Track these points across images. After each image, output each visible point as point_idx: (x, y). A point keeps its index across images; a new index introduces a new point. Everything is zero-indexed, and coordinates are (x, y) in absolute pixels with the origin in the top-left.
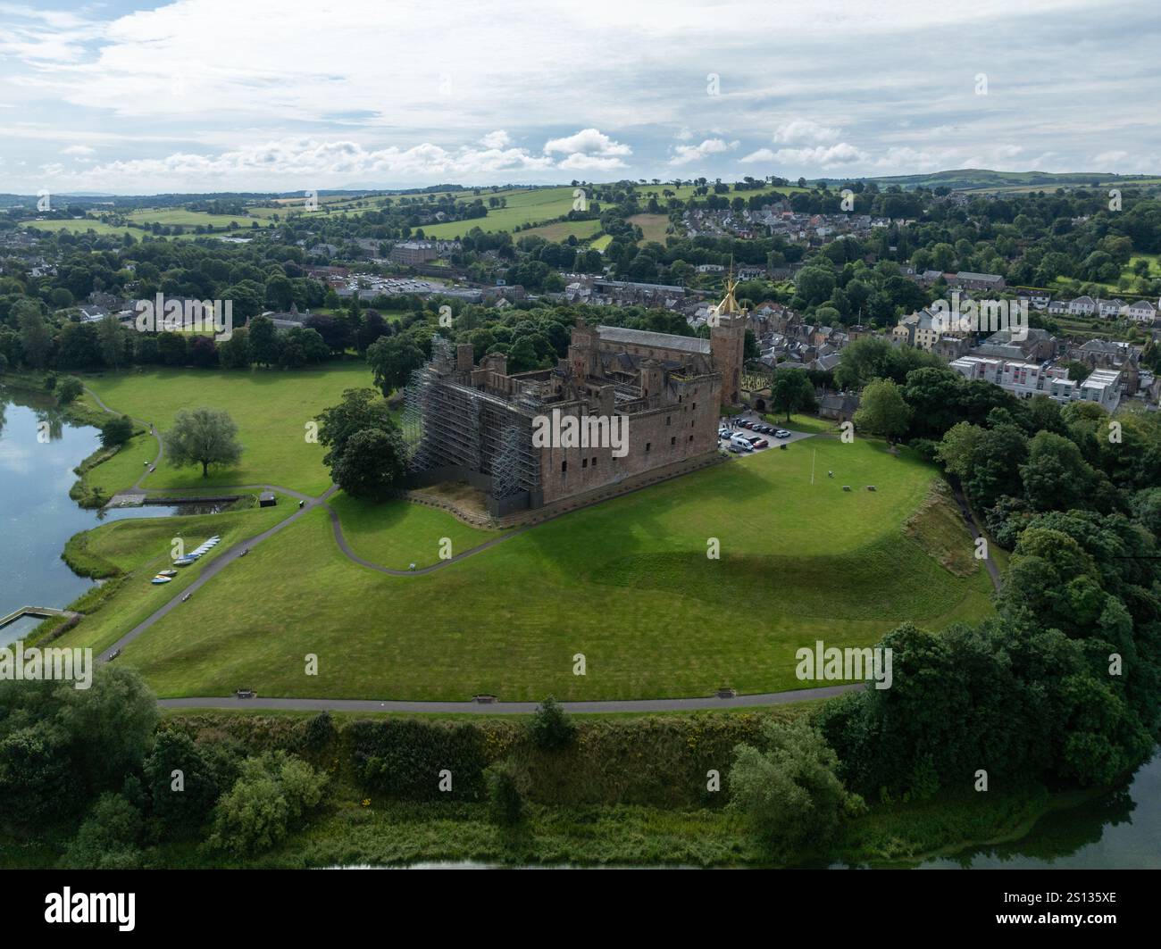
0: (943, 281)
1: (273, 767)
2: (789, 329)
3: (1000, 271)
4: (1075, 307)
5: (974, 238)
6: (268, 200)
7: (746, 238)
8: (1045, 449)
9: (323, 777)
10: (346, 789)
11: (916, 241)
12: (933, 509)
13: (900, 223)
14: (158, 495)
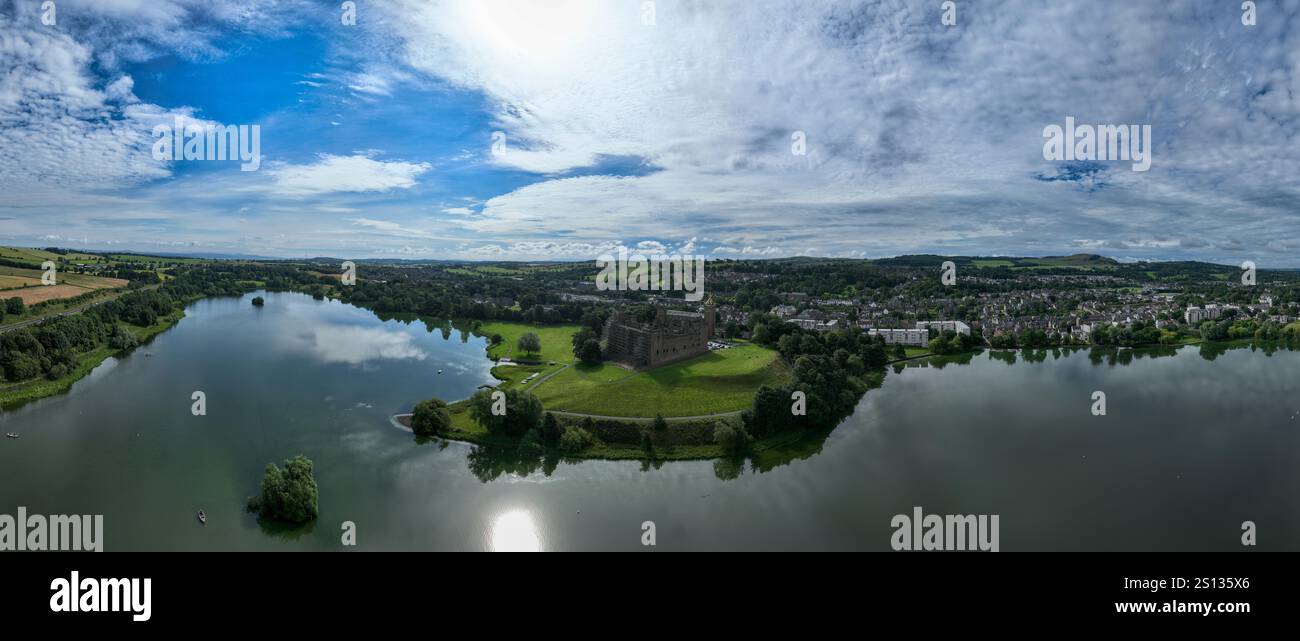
0: (787, 296)
1: (576, 430)
2: (733, 314)
3: (806, 291)
4: (829, 303)
5: (798, 281)
6: (526, 265)
7: (717, 282)
8: (806, 339)
9: (590, 434)
10: (597, 439)
11: (778, 282)
12: (776, 361)
13: (773, 276)
14: (514, 359)
